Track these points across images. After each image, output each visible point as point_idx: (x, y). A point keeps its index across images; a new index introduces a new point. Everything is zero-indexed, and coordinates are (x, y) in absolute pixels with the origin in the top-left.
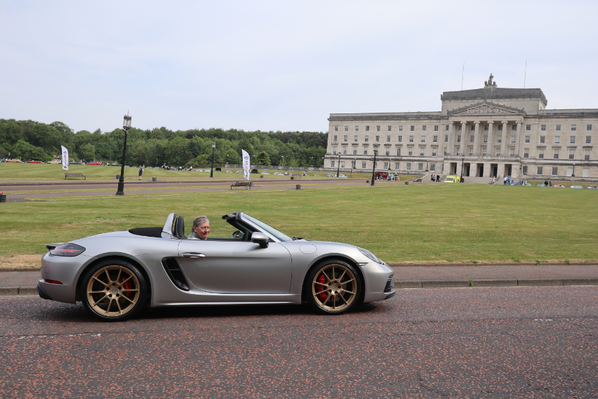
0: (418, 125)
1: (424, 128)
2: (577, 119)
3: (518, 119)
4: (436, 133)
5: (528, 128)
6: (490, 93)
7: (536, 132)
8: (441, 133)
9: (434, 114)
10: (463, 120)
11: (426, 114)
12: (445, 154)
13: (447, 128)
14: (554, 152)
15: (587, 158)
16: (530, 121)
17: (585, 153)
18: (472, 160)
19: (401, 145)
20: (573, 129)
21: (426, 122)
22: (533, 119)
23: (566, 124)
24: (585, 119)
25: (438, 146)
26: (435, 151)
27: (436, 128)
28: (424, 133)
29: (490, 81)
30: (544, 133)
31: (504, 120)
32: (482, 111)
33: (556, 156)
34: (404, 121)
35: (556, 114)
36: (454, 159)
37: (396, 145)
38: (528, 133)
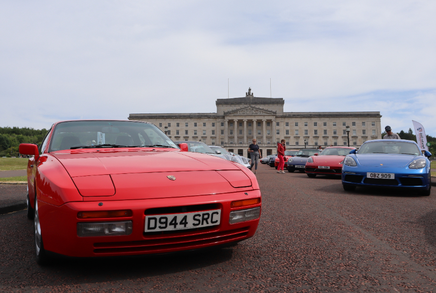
0: (200, 122)
1: (204, 125)
2: (307, 119)
3: (272, 118)
4: (213, 128)
5: (278, 124)
6: (250, 101)
7: (282, 127)
8: (218, 127)
9: (211, 115)
10: (236, 119)
11: (205, 115)
12: (222, 143)
13: (222, 124)
14: (296, 141)
15: (316, 144)
16: (279, 120)
17: (315, 141)
18: (244, 147)
19: (188, 137)
20: (306, 125)
21: (206, 120)
22: (280, 119)
23: (301, 122)
24: (312, 119)
25: (216, 137)
26: (214, 141)
27: (213, 125)
28: (205, 128)
29: (249, 93)
30: (288, 128)
31: (264, 119)
32: (248, 112)
33: (297, 143)
34: (189, 120)
35: (294, 115)
36: (231, 147)
37: (184, 137)
38: (278, 127)
